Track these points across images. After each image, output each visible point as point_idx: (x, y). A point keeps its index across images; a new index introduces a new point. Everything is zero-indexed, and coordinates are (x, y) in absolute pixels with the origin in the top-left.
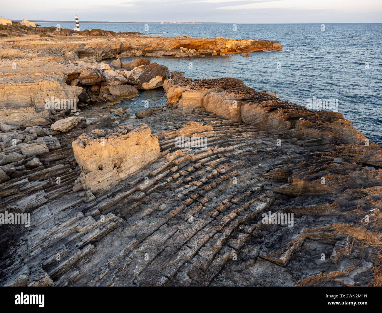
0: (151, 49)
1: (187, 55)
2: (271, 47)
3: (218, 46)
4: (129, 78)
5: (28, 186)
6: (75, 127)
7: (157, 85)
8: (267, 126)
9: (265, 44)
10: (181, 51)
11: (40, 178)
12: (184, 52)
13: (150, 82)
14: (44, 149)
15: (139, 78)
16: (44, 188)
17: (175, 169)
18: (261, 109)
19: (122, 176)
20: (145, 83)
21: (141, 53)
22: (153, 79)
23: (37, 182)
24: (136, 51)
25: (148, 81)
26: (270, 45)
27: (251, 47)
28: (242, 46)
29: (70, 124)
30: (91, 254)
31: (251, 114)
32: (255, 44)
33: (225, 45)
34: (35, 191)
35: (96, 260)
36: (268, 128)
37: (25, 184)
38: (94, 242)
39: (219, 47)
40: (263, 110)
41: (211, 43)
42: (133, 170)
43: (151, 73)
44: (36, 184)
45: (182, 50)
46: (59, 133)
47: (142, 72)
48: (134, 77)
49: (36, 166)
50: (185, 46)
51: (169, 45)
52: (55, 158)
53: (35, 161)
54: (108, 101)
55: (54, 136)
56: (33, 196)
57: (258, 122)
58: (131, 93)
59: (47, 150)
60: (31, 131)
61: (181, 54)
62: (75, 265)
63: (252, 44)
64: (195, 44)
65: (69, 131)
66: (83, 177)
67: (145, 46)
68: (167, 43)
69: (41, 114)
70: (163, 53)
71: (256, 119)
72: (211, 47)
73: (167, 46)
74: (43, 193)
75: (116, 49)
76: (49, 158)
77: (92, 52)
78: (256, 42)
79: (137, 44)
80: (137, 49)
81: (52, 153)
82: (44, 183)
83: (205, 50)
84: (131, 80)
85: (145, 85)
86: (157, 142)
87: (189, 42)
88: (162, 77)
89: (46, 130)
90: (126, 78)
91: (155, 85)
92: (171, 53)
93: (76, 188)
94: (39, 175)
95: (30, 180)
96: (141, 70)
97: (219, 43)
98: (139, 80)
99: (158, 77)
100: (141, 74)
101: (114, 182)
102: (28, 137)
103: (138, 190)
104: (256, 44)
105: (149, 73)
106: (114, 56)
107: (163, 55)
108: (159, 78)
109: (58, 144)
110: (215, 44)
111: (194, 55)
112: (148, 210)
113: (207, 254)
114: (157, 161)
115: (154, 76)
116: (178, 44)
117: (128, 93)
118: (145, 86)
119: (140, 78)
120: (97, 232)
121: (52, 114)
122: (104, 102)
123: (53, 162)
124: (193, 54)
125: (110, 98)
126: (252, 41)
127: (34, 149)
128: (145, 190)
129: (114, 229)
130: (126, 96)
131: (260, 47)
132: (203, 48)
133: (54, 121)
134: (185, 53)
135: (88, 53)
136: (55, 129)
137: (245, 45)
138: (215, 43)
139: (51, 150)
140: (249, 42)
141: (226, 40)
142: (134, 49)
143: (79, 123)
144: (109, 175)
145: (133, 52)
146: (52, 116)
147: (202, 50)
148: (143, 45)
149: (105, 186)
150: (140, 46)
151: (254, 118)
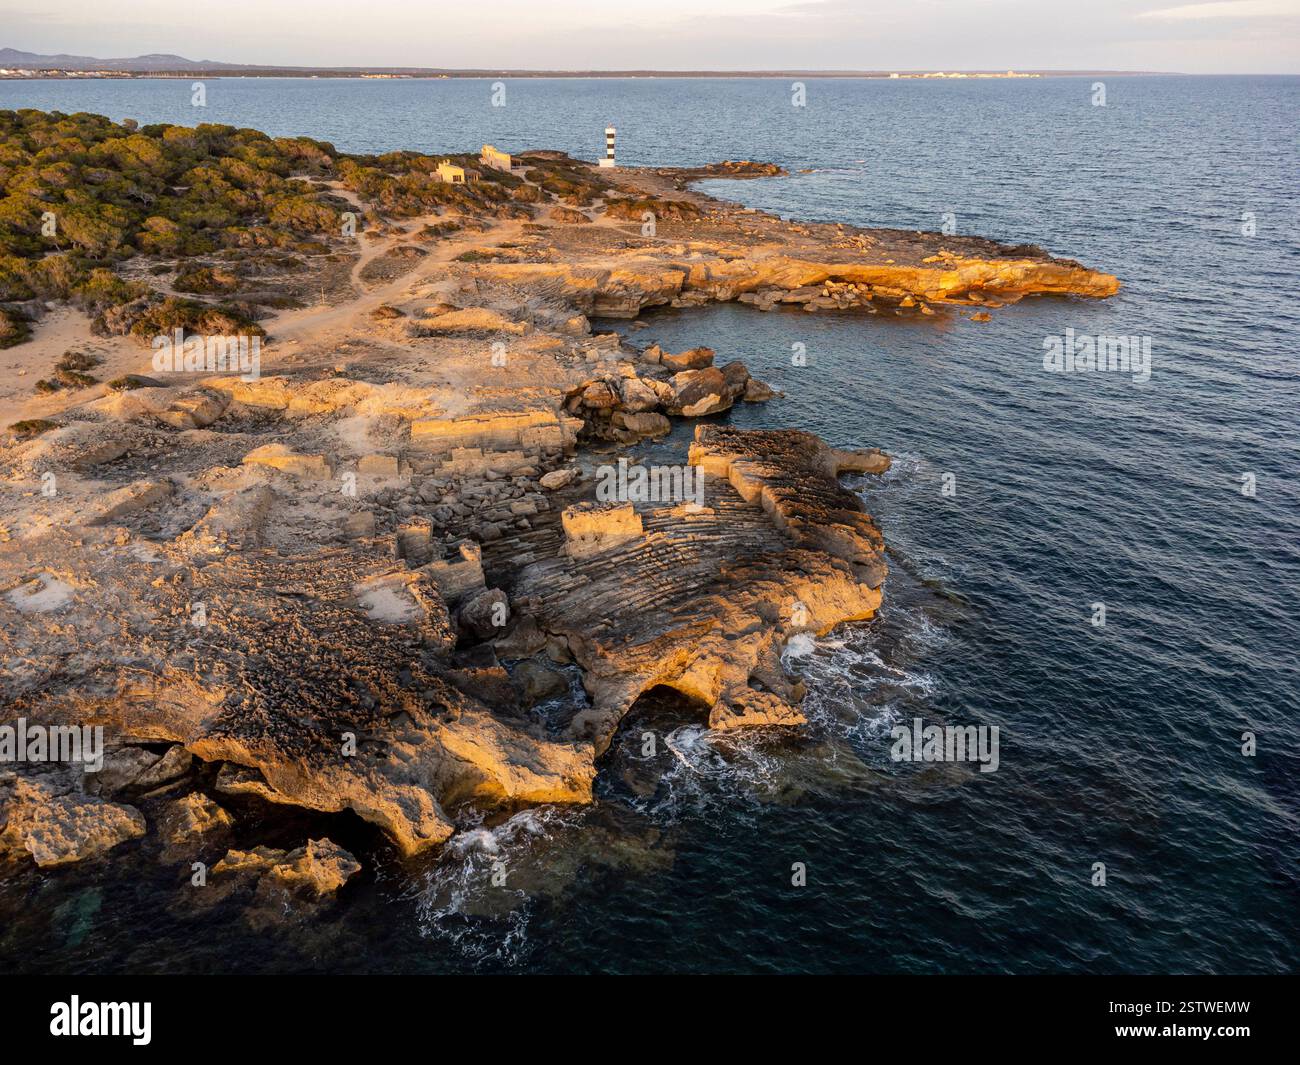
0: (756, 281)
1: (835, 306)
2: (1084, 283)
4: (663, 397)
5: (520, 546)
6: (567, 485)
10: (825, 293)
11: (529, 539)
12: (831, 294)
13: (696, 405)
14: (533, 509)
15: (679, 397)
16: (532, 549)
17: (647, 549)
19: (602, 549)
20: (687, 407)
21: (730, 293)
22: (704, 400)
23: (526, 544)
24: (718, 288)
25: (693, 404)
26: (1082, 279)
27: (1024, 283)
28: (997, 281)
29: (562, 480)
30: (564, 597)
32: (1035, 275)
33: (939, 284)
34: (525, 551)
35: (568, 600)
37: (516, 543)
38: (569, 590)
42: (612, 545)
43: (703, 388)
44: (526, 545)
45: (828, 288)
46: (548, 491)
47: (687, 383)
48: (672, 393)
49: (526, 527)
50: (837, 279)
51: (798, 275)
52: (542, 521)
53: (525, 522)
54: (619, 440)
55: (542, 493)
56: (525, 555)
58: (657, 428)
59: (536, 510)
60: (519, 484)
61: (822, 301)
62: (555, 599)
63: (1026, 275)
65: (557, 490)
66: (568, 544)
69: (529, 460)
70: (778, 295)
73: (793, 278)
74: (532, 555)
75: (674, 285)
76: (537, 520)
77: (623, 296)
78: (1039, 268)
80: (723, 284)
81: (541, 515)
82: (533, 545)
83: (889, 290)
84: (665, 400)
86: (640, 520)
87: (849, 270)
88: (720, 398)
89: (534, 484)
90: (657, 396)
91: (704, 410)
92: (798, 299)
93: (560, 553)
94: (528, 538)
95: (522, 540)
96: (686, 379)
97: (922, 277)
98: (678, 400)
99: (712, 395)
100: (685, 387)
101: (594, 552)
102: (516, 494)
103: (611, 562)
104: (1041, 275)
105: (700, 387)
106: (666, 300)
107: (776, 302)
108: (715, 398)
109: (547, 506)
110: (914, 279)
112: (612, 577)
113: (637, 605)
114: (637, 540)
115: (706, 395)
116: (821, 275)
117: (652, 428)
118: (687, 411)
119: (682, 395)
120: (572, 585)
121: (543, 460)
122: (612, 442)
123: (541, 525)
124: (850, 303)
125: (622, 436)
126: (1029, 266)
127: (523, 507)
128: (616, 564)
129: (584, 585)
130: (648, 432)
131: (1049, 282)
132: (887, 284)
133: (544, 472)
134: (831, 301)
135: (614, 298)
136: (544, 484)
138: (913, 276)
139: (539, 511)
142: (716, 282)
143: (572, 479)
144: (589, 546)
145: (712, 290)
146: (542, 464)
147: (882, 288)
149: (585, 555)
150: (729, 276)
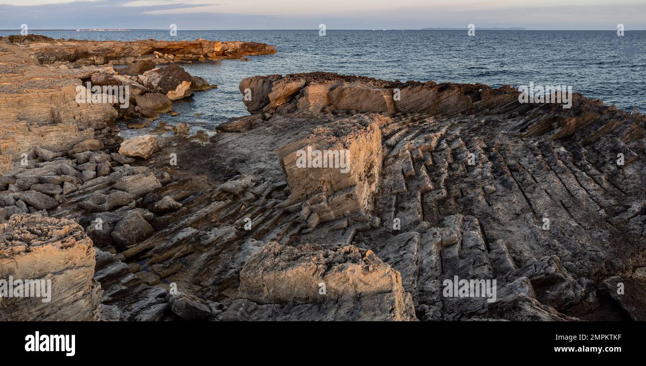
0: (114, 54)
1: (167, 62)
2: (264, 50)
3: (204, 49)
4: (148, 86)
7: (185, 94)
8: (440, 108)
9: (256, 47)
10: (157, 56)
12: (160, 57)
13: (177, 90)
14: (156, 184)
15: (158, 86)
18: (429, 90)
20: (170, 92)
21: (103, 60)
22: (180, 86)
24: (95, 58)
25: (174, 89)
26: (262, 48)
27: (241, 51)
28: (230, 50)
31: (412, 100)
32: (244, 47)
33: (214, 47)
36: (443, 109)
39: (205, 51)
40: (431, 91)
41: (194, 45)
43: (174, 78)
47: (159, 77)
48: (153, 84)
49: (178, 207)
50: (160, 50)
51: (139, 49)
53: (167, 200)
54: (143, 116)
57: (426, 106)
59: (160, 185)
63: (241, 47)
64: (173, 47)
65: (150, 158)
67: (107, 52)
68: (135, 47)
69: (84, 133)
70: (133, 59)
71: (422, 103)
72: (193, 50)
73: (136, 51)
75: (71, 55)
78: (245, 44)
79: (95, 48)
80: (97, 56)
81: (167, 189)
83: (186, 56)
84: (150, 88)
85: (170, 94)
87: (166, 45)
88: (190, 83)
89: (116, 156)
90: (143, 85)
91: (182, 94)
96: (157, 74)
97: (205, 46)
98: (160, 88)
99: (184, 82)
100: (159, 79)
104: (246, 47)
105: (171, 77)
107: (133, 62)
108: (186, 84)
110: (200, 48)
111: (175, 61)
115: (179, 82)
116: (151, 48)
117: (163, 105)
119: (160, 85)
125: (145, 112)
126: (241, 43)
127: (143, 183)
131: (250, 50)
132: (182, 53)
136: (131, 154)
137: (233, 49)
138: (199, 46)
139: (164, 184)
140: (238, 45)
141: (215, 42)
142: (93, 55)
145: (92, 59)
147: (182, 55)
148: (104, 50)
150: (99, 51)
151: (418, 104)
